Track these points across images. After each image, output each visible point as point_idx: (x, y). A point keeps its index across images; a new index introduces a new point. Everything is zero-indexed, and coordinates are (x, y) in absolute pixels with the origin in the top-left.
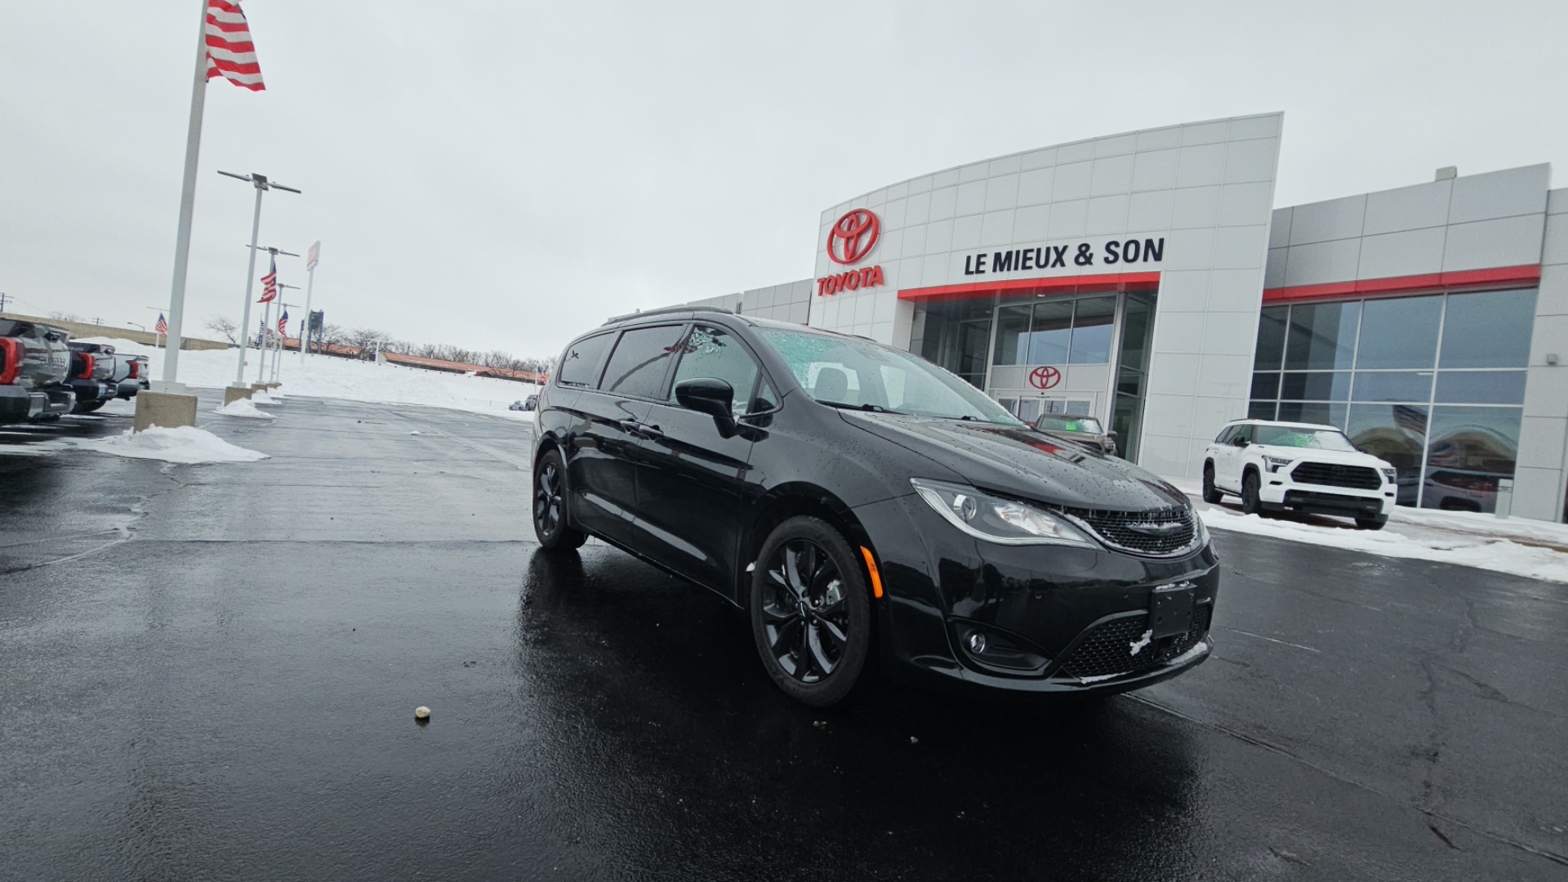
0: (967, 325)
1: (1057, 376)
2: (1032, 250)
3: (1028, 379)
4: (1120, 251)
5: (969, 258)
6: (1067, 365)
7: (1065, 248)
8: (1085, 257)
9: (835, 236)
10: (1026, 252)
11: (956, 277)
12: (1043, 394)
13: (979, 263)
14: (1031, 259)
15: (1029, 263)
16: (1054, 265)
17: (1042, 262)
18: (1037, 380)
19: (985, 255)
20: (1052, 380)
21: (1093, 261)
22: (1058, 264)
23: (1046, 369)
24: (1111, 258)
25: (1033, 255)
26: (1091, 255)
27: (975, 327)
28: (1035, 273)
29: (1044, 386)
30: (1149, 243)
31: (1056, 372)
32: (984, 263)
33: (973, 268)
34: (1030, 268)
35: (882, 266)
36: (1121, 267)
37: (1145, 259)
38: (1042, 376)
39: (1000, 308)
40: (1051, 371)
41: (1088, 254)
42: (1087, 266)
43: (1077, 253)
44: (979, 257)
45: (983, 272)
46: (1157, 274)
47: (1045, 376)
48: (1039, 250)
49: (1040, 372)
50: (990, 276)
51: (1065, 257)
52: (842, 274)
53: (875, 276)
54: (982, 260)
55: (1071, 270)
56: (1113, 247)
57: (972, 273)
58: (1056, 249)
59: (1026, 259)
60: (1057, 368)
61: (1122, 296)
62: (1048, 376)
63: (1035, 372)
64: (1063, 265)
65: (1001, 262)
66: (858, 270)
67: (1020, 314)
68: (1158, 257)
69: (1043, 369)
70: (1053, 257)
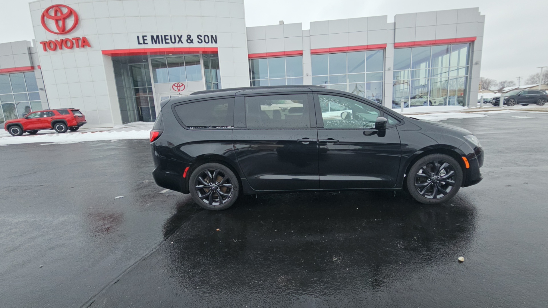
0: (132, 66)
1: (183, 86)
2: (168, 36)
3: (172, 88)
4: (202, 38)
5: (138, 37)
6: (187, 82)
7: (181, 36)
8: (190, 40)
9: (45, 17)
10: (165, 36)
11: (133, 45)
12: (179, 93)
13: (144, 40)
14: (168, 39)
15: (167, 41)
16: (178, 43)
17: (173, 41)
18: (175, 88)
19: (146, 36)
20: (182, 88)
21: (193, 42)
22: (180, 42)
23: (178, 84)
24: (200, 41)
25: (169, 37)
26: (192, 39)
27: (135, 67)
28: (171, 46)
29: (179, 90)
30: (212, 36)
31: (183, 84)
32: (146, 40)
33: (141, 41)
34: (169, 43)
35: (87, 37)
36: (204, 45)
37: (212, 43)
38: (177, 87)
39: (151, 59)
40: (181, 85)
41: (191, 39)
42: (192, 44)
43: (187, 38)
44: (143, 37)
45: (147, 44)
46: (217, 48)
47: (179, 87)
48: (171, 36)
49: (176, 85)
50: (150, 46)
51: (182, 39)
52: (59, 40)
53: (84, 42)
54: (145, 38)
55: (185, 45)
56: (199, 37)
57: (141, 44)
58: (178, 36)
59: (166, 39)
60: (182, 83)
61: (202, 55)
62: (180, 86)
63: (174, 85)
64: (182, 43)
65: (155, 39)
66: (71, 38)
67: (159, 62)
68: (216, 42)
69: (177, 84)
70: (177, 39)
